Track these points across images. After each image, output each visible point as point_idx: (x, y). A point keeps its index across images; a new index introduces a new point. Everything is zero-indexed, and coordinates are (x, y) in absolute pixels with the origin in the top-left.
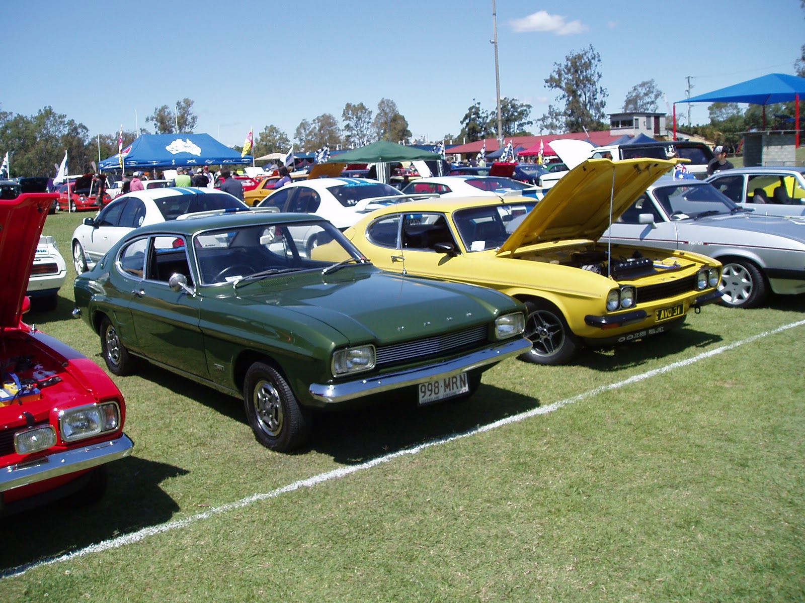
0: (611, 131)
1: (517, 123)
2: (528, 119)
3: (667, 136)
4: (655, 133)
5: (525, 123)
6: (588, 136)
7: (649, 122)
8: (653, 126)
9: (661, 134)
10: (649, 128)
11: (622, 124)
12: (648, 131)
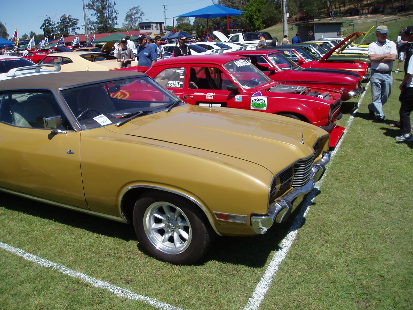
0: (140, 31)
1: (71, 28)
2: (77, 26)
3: (166, 33)
4: (160, 31)
5: (76, 28)
6: (129, 33)
7: (157, 26)
8: (159, 29)
9: (163, 32)
10: (157, 29)
11: (145, 27)
12: (157, 30)
